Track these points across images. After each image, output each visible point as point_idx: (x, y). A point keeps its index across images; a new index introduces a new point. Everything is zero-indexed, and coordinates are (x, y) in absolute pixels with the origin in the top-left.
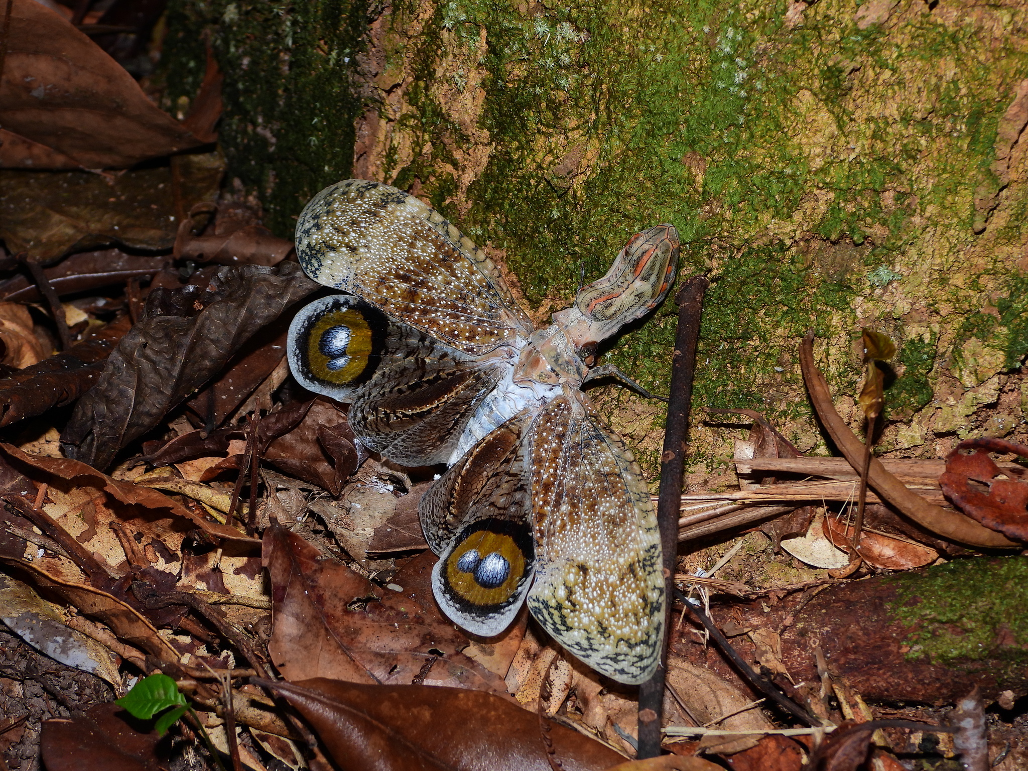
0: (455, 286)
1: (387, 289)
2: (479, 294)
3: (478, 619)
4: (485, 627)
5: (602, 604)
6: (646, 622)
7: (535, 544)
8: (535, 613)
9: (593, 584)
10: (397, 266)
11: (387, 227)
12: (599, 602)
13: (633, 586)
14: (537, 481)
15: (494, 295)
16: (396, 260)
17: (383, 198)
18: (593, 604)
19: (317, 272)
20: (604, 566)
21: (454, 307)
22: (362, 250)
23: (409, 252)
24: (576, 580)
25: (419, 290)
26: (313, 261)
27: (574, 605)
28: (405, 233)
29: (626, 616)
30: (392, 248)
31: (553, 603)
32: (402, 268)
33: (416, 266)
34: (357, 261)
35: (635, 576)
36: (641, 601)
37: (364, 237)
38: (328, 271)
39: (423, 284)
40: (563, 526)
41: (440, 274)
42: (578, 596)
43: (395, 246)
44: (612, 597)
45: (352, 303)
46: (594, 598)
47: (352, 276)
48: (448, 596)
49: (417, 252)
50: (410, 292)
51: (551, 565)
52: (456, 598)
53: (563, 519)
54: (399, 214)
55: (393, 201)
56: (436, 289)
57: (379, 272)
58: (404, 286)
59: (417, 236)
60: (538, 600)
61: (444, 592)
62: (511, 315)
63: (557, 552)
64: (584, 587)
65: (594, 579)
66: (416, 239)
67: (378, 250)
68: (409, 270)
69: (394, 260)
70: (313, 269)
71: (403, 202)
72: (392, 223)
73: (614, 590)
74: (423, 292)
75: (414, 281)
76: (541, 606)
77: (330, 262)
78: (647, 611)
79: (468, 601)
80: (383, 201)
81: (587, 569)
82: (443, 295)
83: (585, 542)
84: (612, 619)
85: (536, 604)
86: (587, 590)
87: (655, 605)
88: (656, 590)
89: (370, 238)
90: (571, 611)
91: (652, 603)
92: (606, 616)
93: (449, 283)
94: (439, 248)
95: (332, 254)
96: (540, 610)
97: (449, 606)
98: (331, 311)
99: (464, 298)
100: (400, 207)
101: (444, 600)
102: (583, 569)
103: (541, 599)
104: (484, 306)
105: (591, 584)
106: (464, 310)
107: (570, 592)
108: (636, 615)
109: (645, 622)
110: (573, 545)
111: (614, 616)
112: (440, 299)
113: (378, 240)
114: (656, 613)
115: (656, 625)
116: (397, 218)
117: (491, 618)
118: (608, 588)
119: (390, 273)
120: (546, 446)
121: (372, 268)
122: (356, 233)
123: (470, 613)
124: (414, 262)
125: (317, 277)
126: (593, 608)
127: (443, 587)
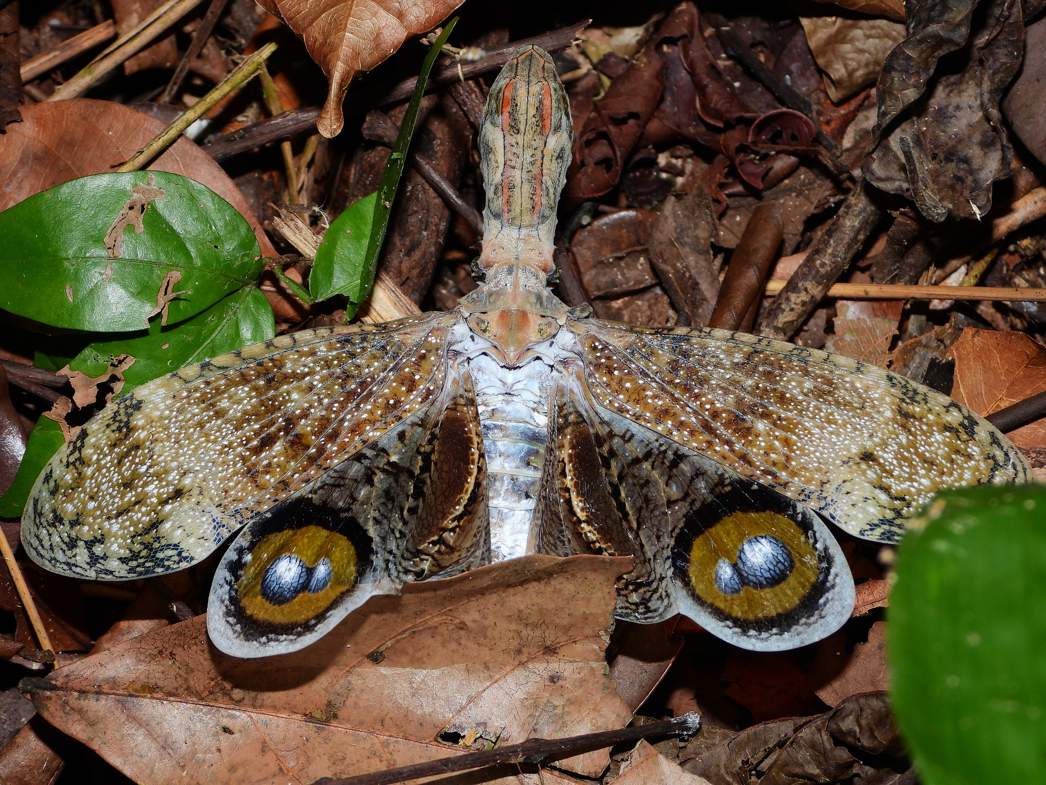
0: (322, 380)
1: (267, 473)
2: (352, 355)
3: (812, 619)
4: (829, 618)
5: (923, 472)
6: (975, 448)
7: (779, 490)
8: (889, 539)
9: (895, 462)
10: (241, 444)
11: (169, 437)
12: (917, 473)
13: (925, 428)
14: (692, 433)
15: (364, 339)
16: (231, 443)
17: (114, 427)
18: (916, 481)
19: (184, 554)
20: (883, 434)
21: (350, 395)
22: (187, 481)
23: (227, 422)
24: (876, 473)
25: (298, 430)
26: (160, 555)
27: (903, 499)
28: (194, 415)
29: (952, 461)
30: (208, 441)
31: (889, 515)
32: (249, 440)
33: (256, 421)
34: (201, 493)
35: (914, 417)
36: (948, 434)
37: (167, 472)
38: (192, 540)
39: (290, 422)
40: (787, 442)
41: (288, 393)
42: (896, 487)
43: (207, 435)
44: (922, 457)
45: (245, 544)
46: (911, 474)
47: (217, 513)
48: (752, 632)
49: (235, 411)
50: (292, 443)
51: (830, 489)
52: (763, 625)
53: (776, 438)
54: (158, 413)
55: (129, 415)
56: (311, 407)
57: (236, 473)
58: (278, 447)
59: (208, 402)
60: (876, 525)
61: (745, 632)
62: (408, 330)
63: (818, 470)
64: (890, 473)
65: (889, 456)
66: (213, 405)
67: (199, 460)
68: (257, 434)
69: (230, 446)
70: (176, 558)
71: (140, 402)
72: (167, 428)
73: (916, 449)
74: (304, 426)
75: (279, 431)
76: (887, 527)
77: (179, 531)
78: (964, 437)
79: (779, 615)
80: (119, 429)
81: (872, 454)
82: (326, 401)
83: (831, 433)
84: (944, 478)
85: (878, 531)
86: (896, 473)
87: (966, 422)
88: (951, 409)
89: (175, 464)
90: (908, 507)
91: (961, 424)
92: (937, 479)
93: (311, 388)
94: (244, 379)
95: (167, 525)
96: (889, 532)
97: (766, 639)
98: (237, 578)
99: (347, 376)
100: (147, 409)
101: (753, 640)
102: (868, 457)
103: (876, 522)
104: (374, 357)
105: (891, 463)
106: (363, 385)
107: (886, 489)
108: (957, 452)
109: (974, 450)
110: (824, 448)
111: (943, 473)
112: (329, 408)
113: (184, 455)
114: (976, 429)
115: (989, 440)
116: (161, 418)
117: (825, 604)
118: (909, 452)
119: (244, 459)
120: (649, 393)
121: (222, 480)
122: (152, 482)
123: (796, 622)
124: (248, 421)
125: (192, 559)
126: (920, 484)
127: (737, 630)
